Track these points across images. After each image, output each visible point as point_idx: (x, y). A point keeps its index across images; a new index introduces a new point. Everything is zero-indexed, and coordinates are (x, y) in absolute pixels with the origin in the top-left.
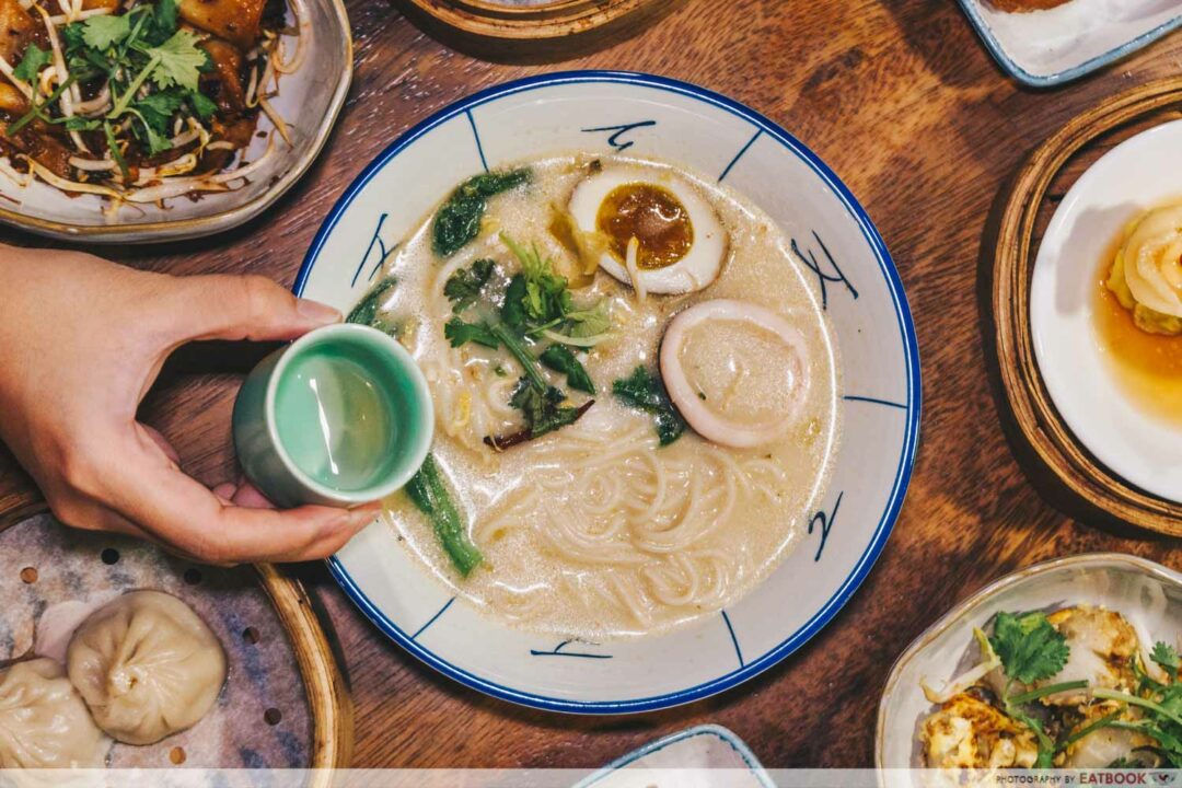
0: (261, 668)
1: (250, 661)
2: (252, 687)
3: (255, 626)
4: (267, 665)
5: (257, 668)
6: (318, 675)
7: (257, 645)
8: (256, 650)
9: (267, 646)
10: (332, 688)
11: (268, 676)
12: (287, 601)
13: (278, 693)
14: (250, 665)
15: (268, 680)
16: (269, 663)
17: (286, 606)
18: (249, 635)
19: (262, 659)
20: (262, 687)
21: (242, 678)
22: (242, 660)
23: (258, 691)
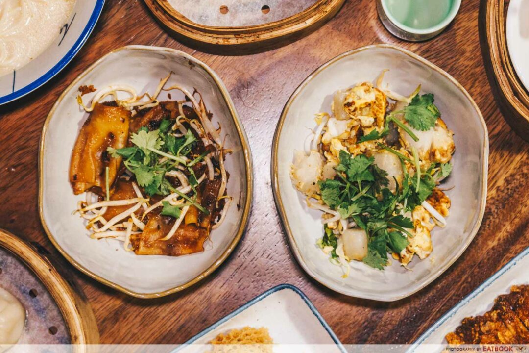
0: (42, 308)
1: (35, 306)
2: (40, 318)
3: (34, 288)
4: (44, 306)
5: (40, 309)
6: (68, 304)
7: (38, 297)
8: (37, 300)
9: (42, 297)
10: (75, 308)
11: (46, 311)
12: (44, 271)
13: (53, 319)
14: (36, 308)
15: (47, 313)
16: (45, 304)
17: (44, 274)
18: (33, 294)
19: (41, 303)
20: (45, 317)
21: (34, 315)
22: (32, 306)
23: (43, 319)
